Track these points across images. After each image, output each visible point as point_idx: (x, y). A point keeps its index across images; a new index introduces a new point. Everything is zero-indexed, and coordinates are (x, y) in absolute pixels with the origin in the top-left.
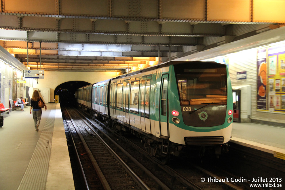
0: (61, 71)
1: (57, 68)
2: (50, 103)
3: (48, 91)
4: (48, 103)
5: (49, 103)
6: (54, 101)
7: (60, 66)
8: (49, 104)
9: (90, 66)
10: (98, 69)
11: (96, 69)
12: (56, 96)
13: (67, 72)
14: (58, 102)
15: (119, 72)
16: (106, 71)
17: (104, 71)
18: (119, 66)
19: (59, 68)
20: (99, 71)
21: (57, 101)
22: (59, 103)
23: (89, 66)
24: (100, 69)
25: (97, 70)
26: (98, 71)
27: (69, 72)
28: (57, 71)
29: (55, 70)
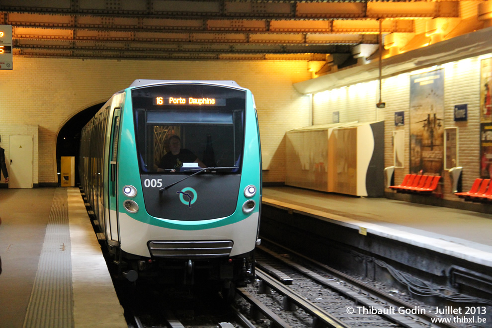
0: (84, 57)
1: (66, 43)
2: (40, 186)
3: (30, 137)
4: (30, 186)
5: (35, 186)
6: (56, 180)
7: (81, 33)
8: (37, 191)
9: (212, 31)
10: (238, 47)
11: (226, 47)
12: (63, 158)
13: (108, 61)
14: (73, 184)
15: (317, 60)
16: (267, 56)
17: (258, 59)
18: (332, 31)
19: (79, 44)
20: (239, 59)
21: (67, 178)
22: (76, 186)
23: (204, 30)
24: (247, 46)
25: (232, 52)
26: (237, 55)
27: (115, 61)
28: (67, 56)
29: (60, 51)
